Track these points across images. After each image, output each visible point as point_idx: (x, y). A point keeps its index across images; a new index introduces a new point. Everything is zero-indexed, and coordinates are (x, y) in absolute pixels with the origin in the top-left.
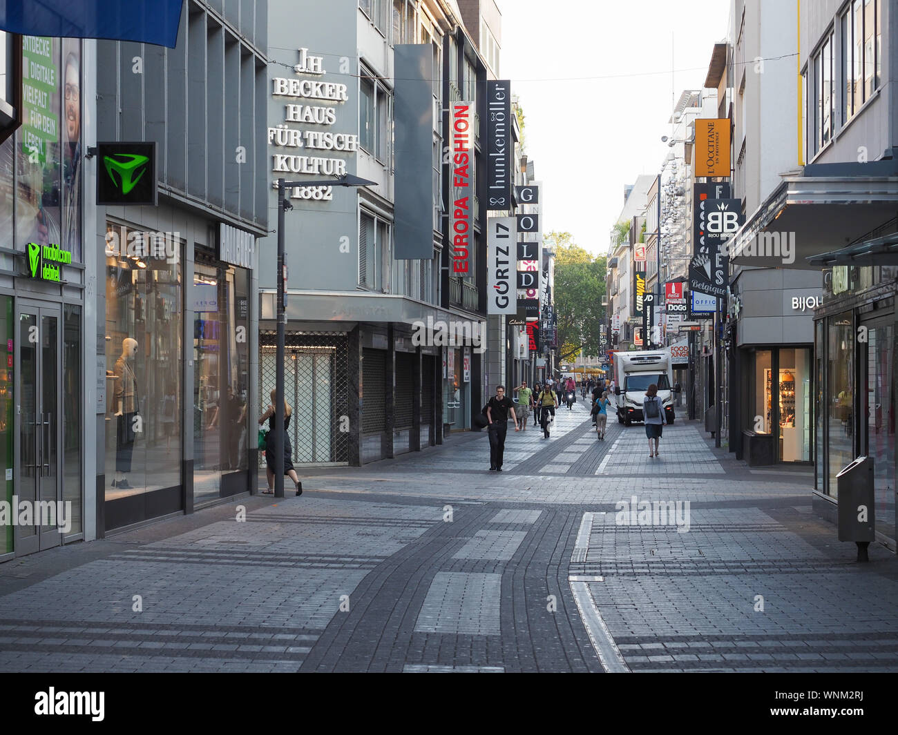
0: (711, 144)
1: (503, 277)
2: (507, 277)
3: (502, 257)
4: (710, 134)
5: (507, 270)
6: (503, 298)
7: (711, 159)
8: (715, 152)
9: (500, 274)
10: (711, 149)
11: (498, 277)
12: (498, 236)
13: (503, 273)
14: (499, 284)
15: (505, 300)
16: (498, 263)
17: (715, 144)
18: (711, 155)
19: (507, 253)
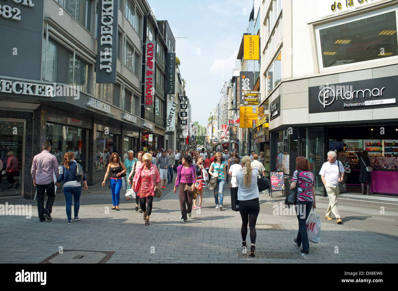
0: (251, 46)
1: (170, 117)
2: (172, 118)
3: (172, 112)
4: (250, 41)
5: (172, 116)
6: (169, 123)
7: (251, 52)
8: (252, 49)
9: (170, 116)
10: (251, 48)
11: (169, 117)
12: (173, 106)
13: (171, 116)
14: (169, 119)
15: (169, 124)
16: (171, 113)
17: (252, 46)
18: (251, 50)
19: (174, 111)
